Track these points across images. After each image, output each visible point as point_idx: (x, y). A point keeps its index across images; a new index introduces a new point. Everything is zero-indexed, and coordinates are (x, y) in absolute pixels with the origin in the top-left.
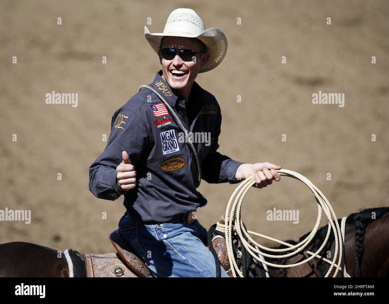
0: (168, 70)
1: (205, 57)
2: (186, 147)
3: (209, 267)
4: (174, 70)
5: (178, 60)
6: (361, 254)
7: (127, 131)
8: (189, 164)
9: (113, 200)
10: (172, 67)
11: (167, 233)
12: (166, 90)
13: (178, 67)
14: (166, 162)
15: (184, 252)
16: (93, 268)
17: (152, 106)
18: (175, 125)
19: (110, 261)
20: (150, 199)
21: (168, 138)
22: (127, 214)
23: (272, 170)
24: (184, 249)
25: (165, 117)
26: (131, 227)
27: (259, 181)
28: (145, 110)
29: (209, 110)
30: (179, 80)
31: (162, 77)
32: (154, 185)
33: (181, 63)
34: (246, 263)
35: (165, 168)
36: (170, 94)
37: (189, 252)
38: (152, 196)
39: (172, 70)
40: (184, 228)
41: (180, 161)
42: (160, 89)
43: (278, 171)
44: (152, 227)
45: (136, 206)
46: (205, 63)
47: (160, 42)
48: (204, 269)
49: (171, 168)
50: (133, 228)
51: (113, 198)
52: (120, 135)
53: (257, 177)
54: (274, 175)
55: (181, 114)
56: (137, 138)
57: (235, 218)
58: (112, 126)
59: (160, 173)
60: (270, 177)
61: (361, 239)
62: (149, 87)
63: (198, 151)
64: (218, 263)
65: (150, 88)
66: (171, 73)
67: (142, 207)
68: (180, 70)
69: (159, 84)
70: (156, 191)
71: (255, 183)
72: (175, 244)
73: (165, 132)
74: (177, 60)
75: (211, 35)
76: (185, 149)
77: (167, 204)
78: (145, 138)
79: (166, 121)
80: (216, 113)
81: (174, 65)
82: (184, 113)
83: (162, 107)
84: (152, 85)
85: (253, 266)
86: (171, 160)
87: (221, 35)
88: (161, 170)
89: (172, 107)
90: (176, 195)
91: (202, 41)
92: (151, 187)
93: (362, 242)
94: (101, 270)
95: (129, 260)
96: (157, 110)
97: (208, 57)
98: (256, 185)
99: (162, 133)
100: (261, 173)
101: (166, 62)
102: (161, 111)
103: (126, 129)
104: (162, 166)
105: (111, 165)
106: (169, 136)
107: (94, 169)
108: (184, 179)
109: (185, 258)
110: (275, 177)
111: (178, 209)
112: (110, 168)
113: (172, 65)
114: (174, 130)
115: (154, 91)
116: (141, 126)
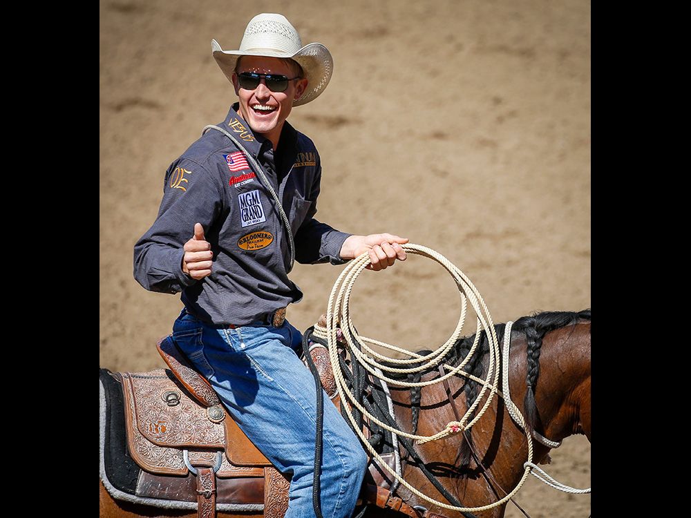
0: (248, 105)
1: (302, 86)
2: (273, 216)
3: (306, 394)
4: (258, 104)
5: (263, 90)
6: (535, 376)
7: (190, 192)
8: (279, 240)
9: (174, 294)
10: (254, 100)
11: (246, 342)
12: (245, 133)
13: (263, 101)
14: (245, 237)
15: (270, 370)
16: (133, 394)
17: (225, 156)
18: (257, 183)
19: (158, 382)
20: (221, 292)
21: (249, 202)
22: (186, 314)
23: (394, 244)
24: (270, 366)
25: (244, 173)
26: (193, 332)
27: (375, 260)
28: (216, 161)
29: (306, 161)
30: (264, 120)
31: (238, 112)
32: (227, 271)
33: (267, 95)
34: (359, 384)
35: (244, 247)
36: (251, 138)
37: (277, 370)
38: (224, 286)
39: (255, 104)
40: (270, 334)
41: (266, 235)
42: (236, 131)
43: (403, 246)
44: (224, 333)
45: (201, 302)
46: (301, 94)
47: (235, 63)
48: (299, 395)
49: (252, 246)
50: (195, 334)
51: (174, 290)
52: (180, 198)
53: (373, 254)
54: (397, 251)
55: (267, 167)
56: (205, 202)
57: (340, 316)
58: (166, 184)
59: (237, 253)
60: (391, 255)
61: (535, 355)
62: (219, 128)
63: (291, 221)
64: (320, 386)
65: (222, 130)
66: (253, 108)
67: (210, 303)
68: (266, 105)
69: (234, 124)
70: (231, 280)
71: (370, 263)
72: (257, 357)
73: (245, 194)
74: (261, 90)
75: (311, 54)
76: (273, 218)
77: (246, 299)
78: (216, 203)
79: (246, 177)
80: (314, 164)
81: (257, 98)
82: (271, 167)
83: (240, 158)
84: (223, 125)
85: (369, 389)
86: (253, 234)
87: (326, 53)
88: (239, 249)
89: (254, 158)
90: (260, 286)
91: (297, 63)
92: (223, 274)
93: (536, 359)
94: (146, 396)
95: (187, 382)
96: (233, 162)
97: (306, 84)
98: (372, 266)
99: (242, 195)
100: (378, 249)
101: (246, 93)
102: (237, 164)
103: (188, 190)
104: (241, 244)
105: (167, 243)
106: (250, 200)
107: (142, 249)
108: (271, 262)
109: (272, 380)
110: (399, 254)
111: (263, 306)
112: (166, 247)
113: (254, 97)
114: (257, 191)
115: (228, 134)
116: (211, 185)
